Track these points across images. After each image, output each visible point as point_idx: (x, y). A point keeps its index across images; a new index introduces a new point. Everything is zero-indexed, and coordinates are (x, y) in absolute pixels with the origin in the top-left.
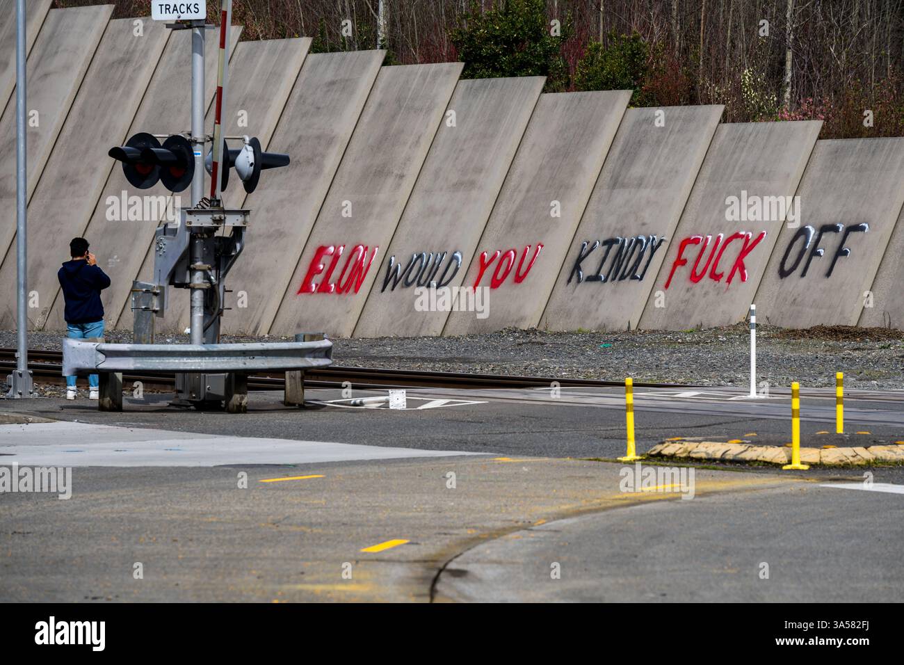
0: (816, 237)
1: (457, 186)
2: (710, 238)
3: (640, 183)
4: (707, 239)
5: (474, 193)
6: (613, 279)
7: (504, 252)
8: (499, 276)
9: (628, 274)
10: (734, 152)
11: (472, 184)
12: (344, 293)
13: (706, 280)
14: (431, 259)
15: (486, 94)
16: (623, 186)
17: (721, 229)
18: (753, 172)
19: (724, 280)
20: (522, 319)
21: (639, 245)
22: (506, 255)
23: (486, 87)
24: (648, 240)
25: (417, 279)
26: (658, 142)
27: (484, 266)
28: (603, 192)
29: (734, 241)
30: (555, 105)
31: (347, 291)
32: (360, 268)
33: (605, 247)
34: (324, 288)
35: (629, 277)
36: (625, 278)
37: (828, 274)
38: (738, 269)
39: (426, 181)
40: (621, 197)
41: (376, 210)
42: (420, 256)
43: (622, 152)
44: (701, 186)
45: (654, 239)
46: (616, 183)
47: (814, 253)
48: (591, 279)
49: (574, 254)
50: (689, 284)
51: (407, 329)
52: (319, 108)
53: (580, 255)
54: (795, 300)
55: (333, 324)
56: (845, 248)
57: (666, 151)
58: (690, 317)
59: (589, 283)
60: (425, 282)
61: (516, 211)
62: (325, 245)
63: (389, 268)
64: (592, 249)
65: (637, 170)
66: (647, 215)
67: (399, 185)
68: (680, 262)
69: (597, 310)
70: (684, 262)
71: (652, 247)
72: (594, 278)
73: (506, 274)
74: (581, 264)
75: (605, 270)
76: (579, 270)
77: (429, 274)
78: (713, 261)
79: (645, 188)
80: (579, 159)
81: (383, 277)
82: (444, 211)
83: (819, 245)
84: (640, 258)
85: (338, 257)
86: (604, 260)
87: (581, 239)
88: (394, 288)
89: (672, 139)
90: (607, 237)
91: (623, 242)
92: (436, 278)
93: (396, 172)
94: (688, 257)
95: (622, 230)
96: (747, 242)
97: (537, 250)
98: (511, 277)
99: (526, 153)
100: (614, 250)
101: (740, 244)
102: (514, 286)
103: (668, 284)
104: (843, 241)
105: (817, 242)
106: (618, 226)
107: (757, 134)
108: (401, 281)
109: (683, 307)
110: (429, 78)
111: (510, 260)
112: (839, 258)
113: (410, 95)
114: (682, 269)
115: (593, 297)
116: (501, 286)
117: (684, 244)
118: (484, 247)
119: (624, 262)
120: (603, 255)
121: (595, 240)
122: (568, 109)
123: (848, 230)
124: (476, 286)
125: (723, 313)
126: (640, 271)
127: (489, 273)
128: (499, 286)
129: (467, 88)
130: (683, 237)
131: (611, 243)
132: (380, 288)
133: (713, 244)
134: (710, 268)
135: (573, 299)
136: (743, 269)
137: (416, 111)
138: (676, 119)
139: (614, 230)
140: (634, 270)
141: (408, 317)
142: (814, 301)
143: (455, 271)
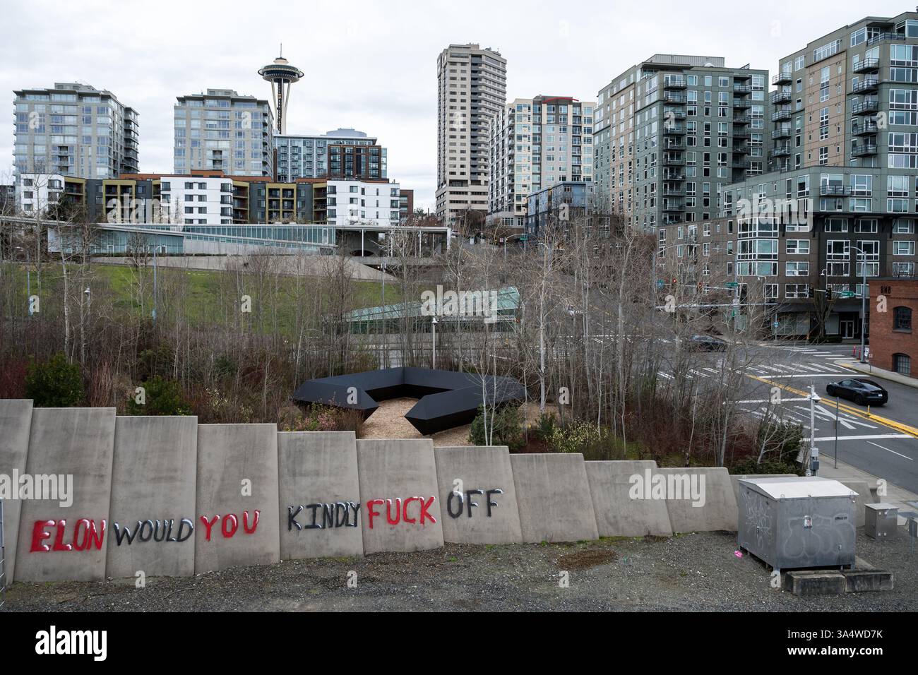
0: (466, 497)
1: (157, 480)
2: (390, 500)
3: (317, 474)
4: (388, 501)
5: (178, 484)
6: (331, 526)
7: (223, 516)
8: (229, 529)
9: (342, 523)
10: (378, 456)
11: (172, 479)
12: (85, 551)
13: (401, 522)
14: (159, 524)
15: (149, 426)
16: (301, 475)
17: (395, 495)
18: (401, 466)
19: (418, 523)
20: (269, 554)
21: (340, 509)
22: (226, 518)
23: (147, 422)
24: (347, 505)
25: (153, 536)
26: (318, 452)
27: (209, 526)
28: (287, 478)
29: (412, 502)
30: (215, 432)
31: (89, 548)
32: (93, 532)
33: (311, 509)
34: (59, 546)
35: (344, 526)
36: (341, 525)
37: (489, 514)
38: (425, 517)
39: (121, 477)
40: (305, 482)
41: (87, 497)
42: (145, 522)
43: (288, 457)
44: (364, 473)
45: (351, 504)
46: (294, 475)
47: (470, 504)
48: (307, 527)
49: (286, 513)
50: (392, 526)
53: (290, 515)
54: (473, 529)
55: (86, 570)
56: (492, 501)
57: (328, 456)
58: (404, 543)
59: (309, 530)
60: (163, 537)
61: (219, 492)
62: (41, 519)
63: (117, 531)
64: (299, 510)
65: (309, 465)
66: (335, 490)
67: (103, 482)
68: (372, 514)
69: (327, 544)
70: (377, 514)
71: (354, 509)
72: (314, 526)
73: (234, 529)
74: (295, 519)
75: (319, 522)
76: (295, 523)
77: (164, 533)
78: (401, 513)
79: (324, 476)
80: (260, 462)
81: (114, 536)
82: (153, 495)
83: (471, 500)
84: (346, 514)
85: (63, 527)
86: (314, 516)
87: (286, 506)
88: (130, 542)
89: (328, 450)
90: (308, 503)
91: (325, 506)
92: (173, 536)
93: (93, 473)
94: (379, 511)
95: (319, 500)
96: (422, 502)
97: (256, 514)
98: (240, 530)
99: (204, 458)
100: (319, 511)
101: (418, 503)
102: (248, 535)
103: (371, 526)
104: (489, 499)
105: (469, 499)
106: (315, 497)
107: (390, 446)
108: (135, 538)
109: (393, 538)
110: (89, 417)
111: (233, 520)
112: (492, 507)
113: (76, 426)
114: (378, 517)
115: (318, 537)
116: (234, 536)
117: (370, 504)
118: (202, 513)
119: (333, 517)
120: (312, 513)
121: (298, 505)
122: (229, 434)
123: (489, 493)
124: (208, 537)
125: (429, 539)
126: (351, 522)
127: (216, 529)
128: (232, 536)
129: (127, 422)
130: (367, 501)
131: (314, 507)
132: (115, 543)
133: (395, 504)
134: (401, 516)
135: (300, 539)
136: (429, 516)
137: (90, 436)
138: (325, 439)
139: (312, 499)
140: (346, 521)
141: (159, 559)
142: (488, 529)
143: (191, 530)
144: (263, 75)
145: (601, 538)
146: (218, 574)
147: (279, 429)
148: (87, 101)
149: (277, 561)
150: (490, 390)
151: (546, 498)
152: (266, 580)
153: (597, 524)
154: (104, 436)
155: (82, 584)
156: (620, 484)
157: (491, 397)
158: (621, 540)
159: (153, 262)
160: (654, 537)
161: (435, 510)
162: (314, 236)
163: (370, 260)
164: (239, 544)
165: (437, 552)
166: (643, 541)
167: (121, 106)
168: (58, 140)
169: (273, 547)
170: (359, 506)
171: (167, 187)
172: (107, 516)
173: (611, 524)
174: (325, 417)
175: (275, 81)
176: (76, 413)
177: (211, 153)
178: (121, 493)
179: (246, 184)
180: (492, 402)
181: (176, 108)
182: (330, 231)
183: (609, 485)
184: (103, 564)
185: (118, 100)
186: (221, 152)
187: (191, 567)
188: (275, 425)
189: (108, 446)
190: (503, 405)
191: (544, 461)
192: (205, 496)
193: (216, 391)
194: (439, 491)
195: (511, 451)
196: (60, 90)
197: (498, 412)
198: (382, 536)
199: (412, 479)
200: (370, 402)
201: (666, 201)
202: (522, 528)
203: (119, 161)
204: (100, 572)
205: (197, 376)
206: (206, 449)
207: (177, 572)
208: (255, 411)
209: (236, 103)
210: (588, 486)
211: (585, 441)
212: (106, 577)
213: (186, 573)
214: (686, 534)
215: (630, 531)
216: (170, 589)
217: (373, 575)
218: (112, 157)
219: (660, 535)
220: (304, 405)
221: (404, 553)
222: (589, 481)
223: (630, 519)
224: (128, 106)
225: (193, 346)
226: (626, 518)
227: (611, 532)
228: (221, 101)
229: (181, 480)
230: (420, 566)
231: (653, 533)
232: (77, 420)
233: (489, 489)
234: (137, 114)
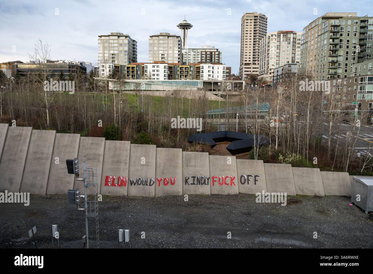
0: (247, 177)
1: (143, 165)
3: (195, 166)
4: (219, 177)
5: (150, 167)
6: (200, 184)
7: (164, 178)
8: (166, 183)
9: (203, 183)
10: (216, 161)
11: (148, 165)
12: (121, 186)
13: (224, 184)
14: (144, 179)
15: (141, 148)
16: (190, 166)
17: (222, 175)
18: (224, 165)
19: (230, 185)
20: (179, 192)
21: (203, 178)
22: (165, 179)
23: (140, 146)
24: (205, 177)
25: (142, 183)
26: (196, 159)
27: (159, 181)
28: (185, 167)
29: (227, 178)
31: (122, 186)
32: (123, 181)
33: (193, 178)
34: (113, 184)
35: (204, 184)
37: (255, 184)
38: (232, 183)
39: (132, 163)
40: (191, 169)
41: (122, 170)
42: (139, 179)
43: (186, 160)
44: (211, 167)
45: (207, 177)
46: (187, 166)
47: (248, 180)
48: (191, 184)
49: (185, 179)
50: (220, 186)
51: (145, 194)
52: (91, 148)
53: (186, 179)
54: (249, 189)
55: (122, 193)
56: (256, 179)
57: (199, 161)
58: (224, 192)
59: (192, 185)
60: (145, 184)
61: (163, 170)
62: (108, 176)
63: (131, 181)
64: (189, 178)
65: (193, 163)
66: (201, 172)
67: (126, 165)
68: (214, 181)
69: (198, 190)
70: (215, 181)
71: (207, 179)
72: (194, 184)
73: (168, 183)
74: (187, 181)
75: (196, 182)
76: (187, 182)
77: (145, 183)
78: (224, 181)
79: (198, 167)
80: (176, 161)
81: (130, 182)
82: (142, 170)
83: (249, 179)
84: (205, 181)
85: (114, 179)
86: (194, 180)
87: (185, 176)
88: (135, 185)
89: (199, 158)
90: (192, 176)
91: (198, 177)
92: (148, 184)
93: (123, 162)
94: (216, 180)
95: (196, 175)
96: (231, 178)
97: (175, 179)
98: (169, 183)
99: (158, 159)
100: (196, 179)
101: (230, 178)
102: (172, 185)
103: (213, 185)
104: (255, 178)
105: (248, 178)
106: (194, 174)
107: (221, 158)
108: (136, 184)
109: (221, 190)
110: (122, 144)
111: (167, 180)
112: (256, 181)
113: (118, 147)
114: (216, 182)
115: (195, 188)
116: (168, 185)
117: (213, 178)
118: (157, 177)
119: (200, 181)
120: (193, 180)
121: (189, 176)
122: (166, 152)
123: (255, 176)
124: (159, 185)
125: (234, 191)
126: (206, 183)
127: (162, 182)
128: (167, 185)
129: (134, 146)
130: (212, 176)
131: (194, 177)
132: (130, 185)
133: (222, 178)
134: (224, 183)
135: (189, 188)
136: (234, 183)
137: (122, 150)
138: (198, 155)
139: (193, 175)
140: (205, 183)
141: (144, 191)
142: (255, 189)
143: (154, 182)
144: (178, 27)
145: (297, 195)
146: (162, 197)
147: (183, 151)
148: (121, 38)
149: (182, 194)
150: (257, 140)
151: (276, 179)
152: (178, 200)
153: (296, 190)
154: (127, 150)
155: (120, 197)
156: (305, 176)
157: (257, 143)
158: (304, 197)
159: (142, 93)
160: (317, 196)
161: (236, 181)
162: (195, 84)
163: (215, 92)
164: (169, 188)
165: (236, 196)
166: (313, 198)
167: (132, 40)
168: (112, 52)
169: (180, 190)
170: (209, 178)
171: (147, 67)
172: (128, 176)
173: (301, 190)
174: (198, 147)
175: (183, 29)
176: (118, 143)
177: (160, 55)
178: (132, 169)
179: (173, 66)
180: (257, 144)
181: (149, 40)
182: (201, 82)
183: (301, 176)
184: (126, 191)
185: (131, 38)
186: (164, 55)
187: (154, 194)
188: (181, 149)
189: (128, 153)
190: (261, 146)
191: (276, 166)
192: (158, 172)
193: (162, 137)
194: (237, 175)
195: (264, 162)
196: (112, 35)
197: (259, 148)
198: (217, 189)
199: (228, 170)
200: (214, 143)
201: (329, 70)
202: (267, 190)
203: (131, 59)
204: (126, 194)
205: (156, 131)
206: (158, 156)
207: (149, 195)
208: (175, 144)
209: (169, 37)
210: (293, 176)
211: (292, 160)
212: (127, 195)
213: (152, 196)
214: (331, 196)
215: (308, 193)
216: (147, 201)
217: (214, 201)
218: (129, 57)
219: (320, 196)
220: (190, 142)
221: (225, 195)
222: (293, 174)
223: (308, 189)
224: (134, 40)
225: (155, 122)
226: (307, 188)
227: (300, 193)
228: (164, 37)
229: (151, 166)
230: (230, 200)
231: (317, 195)
232: (118, 145)
233: (256, 175)
234: (137, 42)
